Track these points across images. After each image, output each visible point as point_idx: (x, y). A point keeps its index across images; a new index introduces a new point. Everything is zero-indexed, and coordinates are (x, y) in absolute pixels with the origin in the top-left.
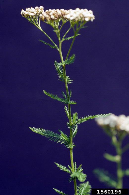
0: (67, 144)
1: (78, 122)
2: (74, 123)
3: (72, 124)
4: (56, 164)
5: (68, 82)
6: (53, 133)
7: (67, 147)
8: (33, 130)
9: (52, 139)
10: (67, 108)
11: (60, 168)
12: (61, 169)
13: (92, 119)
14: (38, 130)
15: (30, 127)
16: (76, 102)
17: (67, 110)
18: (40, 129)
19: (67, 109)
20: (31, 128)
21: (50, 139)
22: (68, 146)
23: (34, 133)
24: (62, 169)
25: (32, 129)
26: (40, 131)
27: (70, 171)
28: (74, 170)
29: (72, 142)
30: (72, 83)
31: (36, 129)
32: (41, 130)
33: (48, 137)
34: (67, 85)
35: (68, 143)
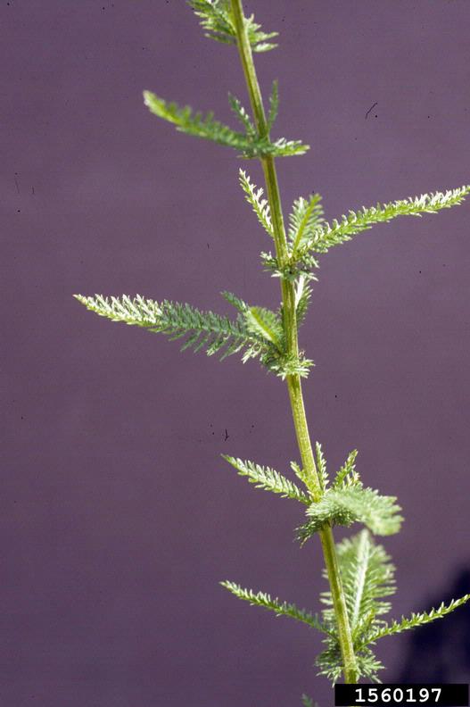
0: (271, 361)
1: (319, 245)
2: (299, 251)
3: (290, 256)
4: (232, 461)
5: (253, 46)
6: (193, 311)
7: (278, 372)
8: (98, 305)
9: (198, 343)
10: (250, 183)
11: (250, 480)
12: (259, 486)
13: (385, 223)
14: (120, 307)
15: (79, 297)
16: (303, 144)
17: (255, 191)
18: (132, 301)
19: (251, 187)
20: (84, 300)
21: (189, 344)
22: (281, 369)
23: (106, 320)
24: (259, 483)
25: (89, 303)
26: (130, 311)
27: (297, 490)
28: (318, 485)
29: (295, 350)
30: (276, 48)
31: (110, 302)
32: (137, 303)
33: (172, 335)
34: (249, 58)
35: (278, 351)
